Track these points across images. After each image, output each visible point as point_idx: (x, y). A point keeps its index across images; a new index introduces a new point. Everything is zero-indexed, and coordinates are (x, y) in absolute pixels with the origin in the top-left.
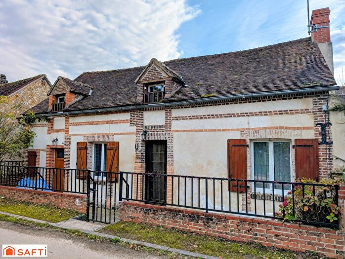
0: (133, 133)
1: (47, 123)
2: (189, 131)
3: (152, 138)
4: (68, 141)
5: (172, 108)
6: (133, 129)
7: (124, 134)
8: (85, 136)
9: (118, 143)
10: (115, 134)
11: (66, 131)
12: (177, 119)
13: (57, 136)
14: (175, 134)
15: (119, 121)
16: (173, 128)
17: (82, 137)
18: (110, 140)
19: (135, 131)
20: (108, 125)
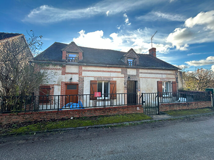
0: (123, 77)
1: (61, 68)
2: (146, 78)
3: (131, 80)
4: (82, 80)
5: (139, 68)
6: (123, 76)
7: (118, 77)
8: (95, 77)
9: (116, 81)
10: (114, 77)
11: (80, 74)
12: (141, 73)
13: (72, 76)
14: (141, 79)
15: (115, 71)
16: (140, 76)
17: (93, 78)
18: (111, 80)
19: (124, 77)
20: (110, 73)
